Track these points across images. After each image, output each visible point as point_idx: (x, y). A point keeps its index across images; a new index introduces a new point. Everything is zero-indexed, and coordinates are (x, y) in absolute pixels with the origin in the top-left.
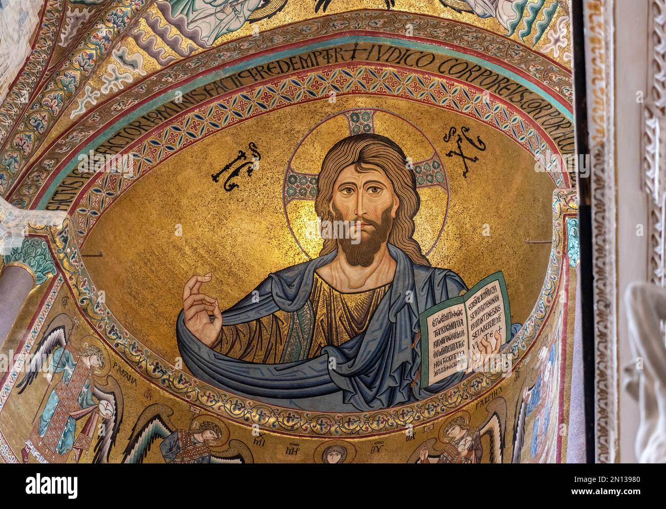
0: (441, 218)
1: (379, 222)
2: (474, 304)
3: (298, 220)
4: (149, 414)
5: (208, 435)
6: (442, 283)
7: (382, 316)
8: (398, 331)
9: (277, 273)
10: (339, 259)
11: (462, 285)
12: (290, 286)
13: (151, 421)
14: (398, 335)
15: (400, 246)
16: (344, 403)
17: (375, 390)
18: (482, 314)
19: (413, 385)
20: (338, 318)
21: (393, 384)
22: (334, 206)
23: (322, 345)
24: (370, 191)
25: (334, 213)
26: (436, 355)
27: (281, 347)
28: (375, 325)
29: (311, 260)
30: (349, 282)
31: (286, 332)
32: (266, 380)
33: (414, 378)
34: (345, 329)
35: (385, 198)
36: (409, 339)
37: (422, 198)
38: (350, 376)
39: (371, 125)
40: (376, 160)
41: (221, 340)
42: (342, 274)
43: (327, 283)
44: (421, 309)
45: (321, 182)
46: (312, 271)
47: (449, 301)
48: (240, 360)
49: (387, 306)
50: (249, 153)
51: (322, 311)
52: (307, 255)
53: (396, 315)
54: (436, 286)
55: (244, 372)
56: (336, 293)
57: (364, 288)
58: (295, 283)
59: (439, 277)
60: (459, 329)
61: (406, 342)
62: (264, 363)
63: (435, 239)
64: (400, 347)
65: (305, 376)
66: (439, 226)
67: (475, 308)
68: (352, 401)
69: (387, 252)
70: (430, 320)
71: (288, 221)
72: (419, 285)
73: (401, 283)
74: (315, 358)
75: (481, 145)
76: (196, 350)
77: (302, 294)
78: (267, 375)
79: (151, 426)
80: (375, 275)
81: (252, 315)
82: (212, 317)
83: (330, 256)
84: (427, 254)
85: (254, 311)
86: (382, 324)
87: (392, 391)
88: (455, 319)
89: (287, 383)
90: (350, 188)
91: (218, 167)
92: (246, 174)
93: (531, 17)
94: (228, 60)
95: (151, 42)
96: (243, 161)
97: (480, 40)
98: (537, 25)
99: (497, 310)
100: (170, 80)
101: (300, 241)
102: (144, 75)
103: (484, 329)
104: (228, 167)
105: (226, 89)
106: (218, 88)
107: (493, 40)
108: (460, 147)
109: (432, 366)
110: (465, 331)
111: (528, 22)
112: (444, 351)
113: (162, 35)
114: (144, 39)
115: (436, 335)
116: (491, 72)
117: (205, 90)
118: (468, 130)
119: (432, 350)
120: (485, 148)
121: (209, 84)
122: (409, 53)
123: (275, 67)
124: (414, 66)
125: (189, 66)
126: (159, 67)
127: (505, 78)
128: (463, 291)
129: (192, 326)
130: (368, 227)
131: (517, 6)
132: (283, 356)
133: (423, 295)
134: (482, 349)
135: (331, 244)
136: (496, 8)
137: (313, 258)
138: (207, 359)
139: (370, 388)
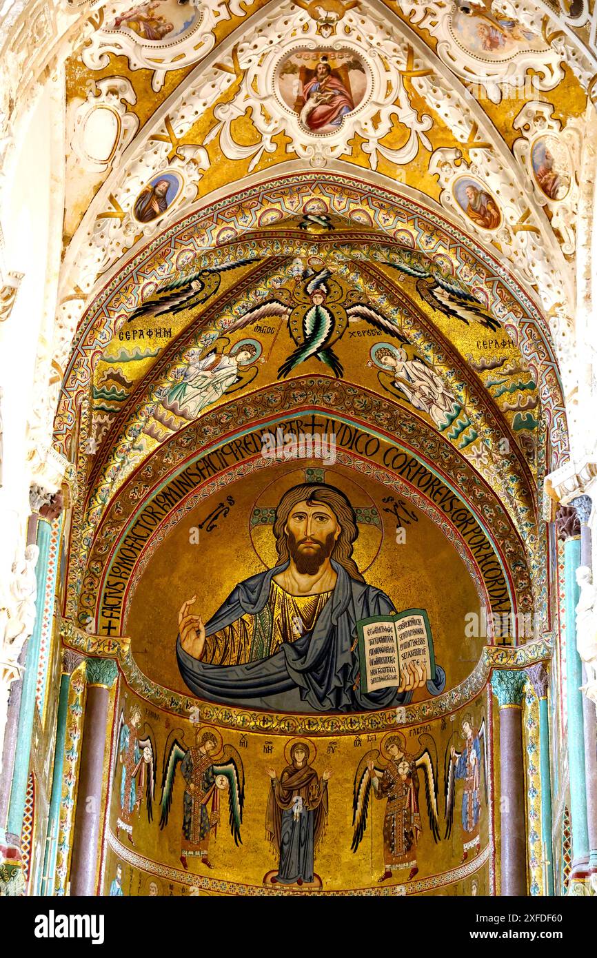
0: (375, 549)
1: (324, 542)
2: (402, 626)
3: (260, 541)
4: (170, 743)
5: (209, 745)
6: (375, 600)
7: (326, 617)
8: (339, 634)
9: (243, 583)
10: (290, 569)
11: (392, 608)
12: (253, 592)
13: (172, 748)
14: (339, 636)
15: (341, 563)
16: (301, 700)
17: (324, 688)
18: (408, 639)
19: (355, 688)
20: (290, 618)
21: (338, 684)
22: (288, 528)
23: (280, 643)
24: (318, 519)
25: (288, 534)
26: (371, 663)
27: (249, 647)
28: (320, 626)
29: (269, 570)
30: (299, 587)
31: (251, 633)
32: (240, 680)
33: (355, 681)
34: (297, 628)
35: (330, 526)
36: (348, 643)
37: (360, 530)
38: (303, 673)
40: (324, 499)
41: (206, 651)
42: (293, 581)
43: (281, 588)
44: (358, 617)
45: (279, 513)
46: (269, 578)
47: (380, 617)
48: (221, 666)
49: (329, 610)
50: (226, 504)
51: (278, 612)
52: (265, 566)
53: (337, 619)
54: (370, 601)
55: (225, 676)
56: (288, 596)
57: (311, 593)
58: (257, 589)
59: (372, 594)
60: (390, 645)
61: (346, 644)
62: (238, 665)
63: (370, 563)
64: (342, 649)
65: (268, 673)
66: (373, 553)
67: (403, 631)
68: (307, 698)
69: (330, 565)
70: (366, 628)
71: (252, 542)
72: (356, 596)
73: (341, 591)
74: (275, 654)
75: (414, 517)
76: (190, 667)
77: (262, 599)
78: (242, 676)
79: (173, 752)
80: (319, 582)
81: (226, 621)
82: (198, 632)
83: (284, 566)
85: (226, 619)
86: (326, 626)
87: (338, 691)
88: (386, 634)
89: (257, 681)
90: (301, 516)
91: (203, 519)
92: (223, 518)
93: (459, 428)
94: (213, 439)
95: (152, 428)
96: (221, 509)
97: (416, 434)
98: (463, 436)
99: (422, 642)
100: (170, 462)
101: (261, 556)
102: (147, 453)
103: (411, 654)
104: (210, 516)
105: (215, 469)
106: (207, 467)
107: (426, 434)
108: (395, 510)
109: (368, 674)
110: (396, 649)
111: (456, 431)
112: (378, 661)
113: (161, 420)
114: (148, 427)
115: (371, 644)
116: (426, 470)
117: (198, 468)
118: (404, 504)
119: (368, 657)
120: (417, 520)
121: (199, 461)
122: (358, 435)
123: (250, 443)
124: (364, 454)
125: (182, 442)
126: (158, 444)
127: (437, 479)
128: (393, 613)
129: (186, 646)
130: (315, 545)
131: (448, 416)
132: (251, 655)
133: (359, 606)
134: (410, 672)
135: (285, 557)
136: (430, 408)
137: (270, 567)
138: (199, 672)
139: (321, 686)
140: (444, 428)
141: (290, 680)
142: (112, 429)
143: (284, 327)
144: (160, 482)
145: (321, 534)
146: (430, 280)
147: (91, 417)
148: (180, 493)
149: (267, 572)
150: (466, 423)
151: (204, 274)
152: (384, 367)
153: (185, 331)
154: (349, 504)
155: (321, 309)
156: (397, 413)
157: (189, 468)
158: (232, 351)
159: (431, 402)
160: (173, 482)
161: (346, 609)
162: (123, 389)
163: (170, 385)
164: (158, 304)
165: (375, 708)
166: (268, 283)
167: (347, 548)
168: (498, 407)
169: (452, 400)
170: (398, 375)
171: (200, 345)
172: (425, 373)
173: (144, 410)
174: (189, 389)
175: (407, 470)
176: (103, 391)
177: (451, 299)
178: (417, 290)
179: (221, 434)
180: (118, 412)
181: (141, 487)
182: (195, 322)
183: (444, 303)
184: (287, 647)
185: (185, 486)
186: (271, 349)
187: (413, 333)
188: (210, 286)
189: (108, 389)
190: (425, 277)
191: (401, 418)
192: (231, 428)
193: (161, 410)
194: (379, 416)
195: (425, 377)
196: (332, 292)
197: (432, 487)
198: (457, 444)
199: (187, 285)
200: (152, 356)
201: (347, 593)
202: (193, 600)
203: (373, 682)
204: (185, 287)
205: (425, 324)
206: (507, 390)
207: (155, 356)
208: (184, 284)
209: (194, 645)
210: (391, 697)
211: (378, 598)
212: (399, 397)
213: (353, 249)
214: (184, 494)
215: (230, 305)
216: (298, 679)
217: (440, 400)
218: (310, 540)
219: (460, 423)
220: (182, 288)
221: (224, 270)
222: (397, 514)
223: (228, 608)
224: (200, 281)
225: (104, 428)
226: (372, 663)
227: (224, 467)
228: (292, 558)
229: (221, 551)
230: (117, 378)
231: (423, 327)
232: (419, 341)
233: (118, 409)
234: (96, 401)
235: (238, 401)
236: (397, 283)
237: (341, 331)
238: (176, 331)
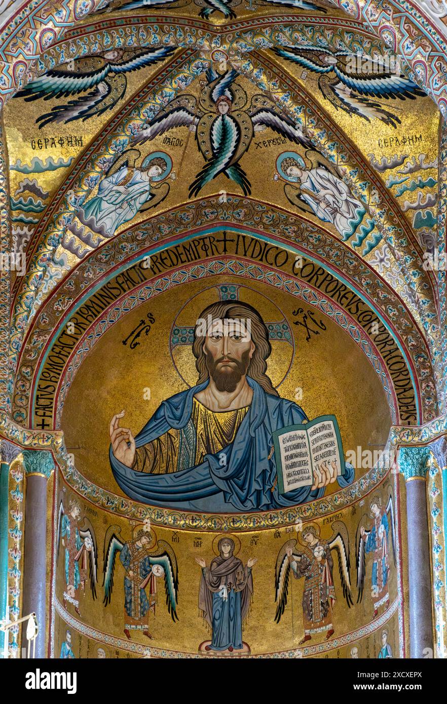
0: (287, 364)
1: (240, 360)
2: (314, 433)
3: (181, 360)
4: (109, 536)
5: (144, 540)
6: (288, 411)
7: (245, 431)
8: (257, 444)
9: (167, 400)
10: (210, 387)
11: (304, 417)
12: (177, 409)
13: (111, 541)
14: (257, 447)
15: (256, 379)
16: (225, 502)
17: (246, 491)
18: (320, 443)
19: (273, 490)
20: (212, 432)
21: (258, 488)
22: (206, 348)
23: (204, 454)
24: (233, 338)
25: (206, 354)
27: (176, 458)
28: (240, 438)
29: (191, 388)
30: (219, 404)
31: (177, 446)
32: (169, 487)
33: (273, 484)
34: (219, 440)
35: (244, 344)
36: (266, 451)
37: (273, 347)
38: (226, 479)
39: (236, 295)
41: (137, 460)
42: (213, 398)
43: (203, 405)
44: (274, 429)
46: (192, 396)
47: (294, 426)
48: (151, 474)
49: (247, 424)
50: (147, 321)
51: (200, 427)
52: (188, 385)
53: (255, 431)
54: (284, 413)
55: (155, 483)
56: (210, 412)
57: (230, 409)
58: (180, 406)
59: (286, 406)
60: (303, 450)
61: (264, 453)
62: (167, 473)
63: (283, 377)
64: (260, 457)
65: (195, 480)
66: (286, 369)
67: (315, 437)
68: (231, 501)
69: (246, 382)
70: (281, 438)
71: (174, 361)
72: (271, 410)
73: (257, 406)
74: (200, 464)
75: (322, 326)
76: (123, 473)
77: (186, 415)
78: (171, 483)
79: (111, 544)
80: (237, 399)
81: (154, 435)
82: (129, 443)
83: (204, 385)
84: (277, 387)
85: (154, 433)
86: (245, 438)
87: (258, 493)
88: (299, 441)
89: (184, 487)
91: (126, 335)
92: (145, 334)
93: (362, 235)
94: (131, 254)
95: (72, 243)
96: (143, 326)
97: (322, 244)
98: (366, 242)
99: (332, 444)
100: (91, 276)
101: (183, 376)
102: (69, 269)
103: (323, 456)
104: (133, 333)
105: (134, 283)
106: (127, 281)
107: (331, 245)
108: (305, 321)
109: (285, 477)
110: (309, 453)
111: (360, 238)
112: (293, 465)
113: (79, 235)
114: (67, 241)
115: (286, 451)
116: (332, 277)
117: (117, 282)
118: (313, 314)
119: (284, 463)
120: (325, 329)
121: (119, 276)
122: (267, 249)
123: (166, 258)
124: (274, 264)
125: (101, 258)
126: (78, 260)
127: (343, 285)
128: (305, 422)
129: (119, 455)
130: (232, 364)
131: (352, 223)
132: (178, 465)
133: (274, 418)
134: (323, 472)
135: (204, 376)
136: (334, 218)
137: (192, 386)
138: (132, 479)
139: (242, 489)
140: (348, 237)
141: (214, 487)
142: (32, 240)
143: (192, 138)
144: (82, 295)
145: (237, 352)
146: (332, 75)
147: (11, 229)
148: (103, 306)
149: (189, 390)
150: (369, 227)
151: (110, 74)
152: (289, 179)
153: (95, 139)
154: (261, 321)
155: (228, 119)
156: (303, 226)
157: (109, 283)
158: (144, 165)
159: (335, 211)
160: (94, 296)
161: (263, 422)
162: (39, 201)
163: (84, 193)
164: (66, 108)
165: (291, 505)
166: (173, 83)
167: (261, 364)
168: (399, 206)
169: (356, 206)
170: (303, 187)
171: (111, 152)
172: (329, 181)
173: (61, 219)
174: (104, 205)
175: (315, 277)
176: (20, 203)
177: (353, 96)
178: (320, 88)
179: (137, 250)
180: (36, 223)
181: (64, 299)
182: (104, 129)
183: (346, 100)
184: (209, 457)
185: (107, 299)
186: (181, 164)
187: (316, 132)
188: (117, 89)
189: (25, 200)
190: (327, 72)
191: (308, 231)
192: (147, 244)
193: (80, 225)
194: (287, 229)
195: (329, 186)
196: (238, 97)
197: (339, 293)
198: (360, 252)
199: (94, 88)
200: (65, 166)
201: (263, 408)
202: (122, 415)
203: (289, 483)
204: (92, 90)
205: (328, 123)
206: (408, 189)
207: (68, 166)
208: (91, 86)
209: (126, 455)
210: (305, 495)
211: (291, 409)
212: (304, 211)
213: (255, 35)
214: (106, 306)
215: (137, 108)
216: (222, 485)
217: (344, 208)
218: (227, 359)
219: (364, 230)
220: (89, 91)
221: (130, 70)
222: (306, 326)
223: (155, 423)
224: (107, 83)
225: (24, 239)
226: (288, 467)
227: (142, 281)
228: (211, 377)
229: (145, 369)
230: (32, 188)
231: (326, 126)
232: (323, 141)
233: (36, 220)
234: (15, 213)
235: (153, 219)
236: (300, 81)
237: (247, 142)
238: (87, 139)
